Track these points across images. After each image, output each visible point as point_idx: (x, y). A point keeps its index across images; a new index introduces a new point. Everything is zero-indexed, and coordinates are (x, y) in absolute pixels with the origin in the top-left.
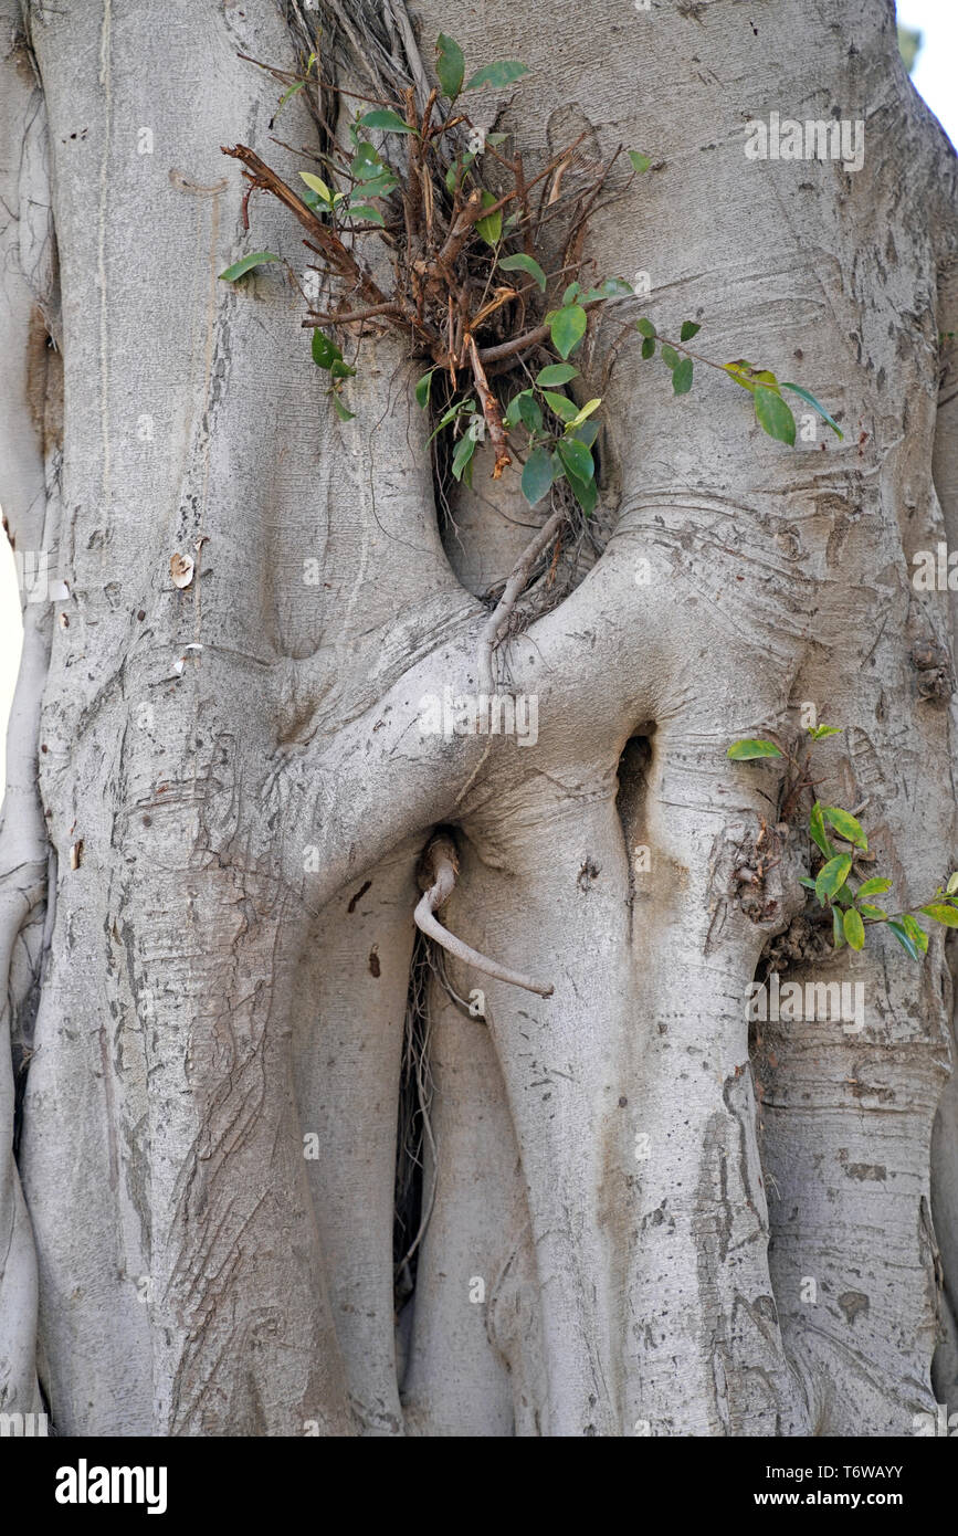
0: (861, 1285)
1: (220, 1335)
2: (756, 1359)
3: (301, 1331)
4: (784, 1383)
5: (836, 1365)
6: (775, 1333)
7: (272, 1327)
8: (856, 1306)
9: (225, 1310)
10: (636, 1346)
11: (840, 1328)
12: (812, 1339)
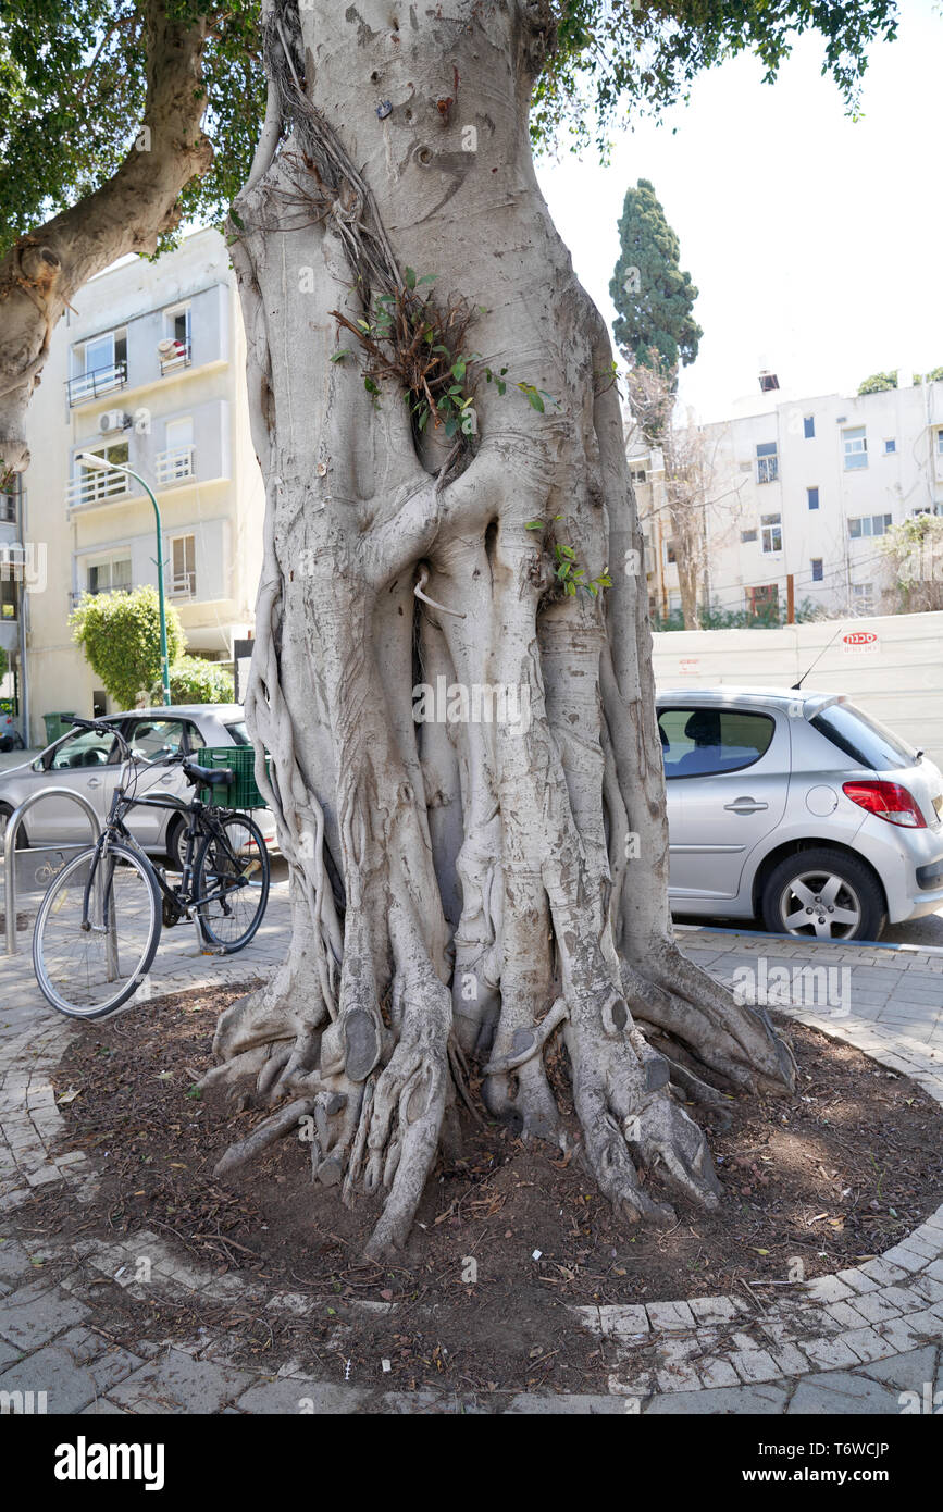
0: (576, 711)
1: (356, 740)
2: (541, 738)
3: (383, 737)
4: (551, 745)
5: (568, 738)
6: (547, 728)
7: (373, 736)
8: (574, 718)
9: (357, 732)
10: (500, 736)
11: (569, 726)
12: (560, 731)
